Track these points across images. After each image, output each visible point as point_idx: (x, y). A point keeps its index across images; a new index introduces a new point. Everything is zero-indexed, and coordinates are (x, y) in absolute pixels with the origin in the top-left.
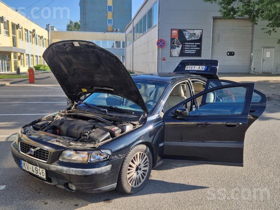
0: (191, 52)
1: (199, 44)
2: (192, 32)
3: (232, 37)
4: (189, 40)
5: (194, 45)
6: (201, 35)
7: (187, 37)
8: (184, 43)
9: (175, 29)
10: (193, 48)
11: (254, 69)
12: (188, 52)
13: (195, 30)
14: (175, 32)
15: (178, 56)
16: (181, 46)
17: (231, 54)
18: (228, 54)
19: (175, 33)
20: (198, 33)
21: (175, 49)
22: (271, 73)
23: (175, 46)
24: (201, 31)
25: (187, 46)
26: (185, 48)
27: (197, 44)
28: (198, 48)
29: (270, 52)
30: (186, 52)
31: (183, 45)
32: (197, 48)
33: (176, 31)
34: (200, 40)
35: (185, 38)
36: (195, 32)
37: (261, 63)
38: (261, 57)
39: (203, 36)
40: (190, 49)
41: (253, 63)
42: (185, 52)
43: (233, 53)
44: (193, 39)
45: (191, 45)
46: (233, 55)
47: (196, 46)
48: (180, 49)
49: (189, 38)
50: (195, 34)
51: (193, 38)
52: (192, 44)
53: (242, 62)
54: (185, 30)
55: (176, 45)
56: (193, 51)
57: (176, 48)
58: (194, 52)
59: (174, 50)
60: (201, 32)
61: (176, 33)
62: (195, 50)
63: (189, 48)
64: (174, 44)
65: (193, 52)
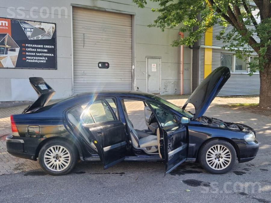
0: (38, 60)
1: (53, 47)
2: (37, 26)
4: (32, 39)
5: (44, 48)
6: (55, 33)
7: (29, 34)
8: (23, 45)
9: (5, 19)
10: (41, 54)
11: (138, 88)
12: (32, 61)
13: (42, 24)
15: (14, 67)
16: (18, 49)
17: (105, 65)
18: (100, 65)
19: (4, 25)
20: (48, 28)
21: (6, 53)
22: (159, 94)
23: (7, 48)
24: (54, 25)
25: (29, 49)
26: (27, 53)
27: (49, 47)
28: (50, 55)
29: (155, 65)
30: (30, 61)
31: (21, 47)
32: (48, 55)
33: (7, 23)
34: (53, 41)
35: (25, 35)
36: (43, 26)
37: (146, 79)
38: (145, 72)
39: (58, 34)
40: (36, 56)
41: (135, 80)
42: (27, 60)
43: (107, 65)
44: (40, 39)
45: (37, 48)
46: (108, 67)
47: (46, 51)
48: (16, 53)
49: (33, 35)
50: (43, 29)
51: (40, 37)
52: (39, 46)
53: (121, 79)
54: (24, 21)
55: (7, 46)
56: (41, 58)
57: (9, 52)
58: (45, 61)
59: (4, 55)
60: (53, 28)
61: (7, 25)
62: (45, 57)
63: (34, 54)
64: (4, 45)
65: (42, 61)
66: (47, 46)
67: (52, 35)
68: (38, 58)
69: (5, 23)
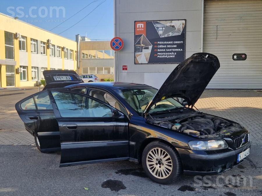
0: (168, 55)
1: (182, 42)
2: (168, 24)
3: (241, 29)
4: (163, 37)
5: (173, 44)
6: (185, 29)
7: (160, 32)
8: (155, 43)
9: (141, 22)
10: (170, 50)
12: (162, 57)
13: (173, 21)
14: (141, 25)
15: (147, 63)
16: (151, 47)
17: (241, 57)
18: (235, 57)
19: (140, 27)
20: (179, 25)
21: (141, 51)
23: (142, 47)
24: (184, 22)
25: (160, 46)
26: (158, 50)
27: (178, 42)
28: (180, 50)
30: (160, 57)
31: (154, 45)
32: (177, 50)
33: (143, 25)
34: (182, 37)
35: (157, 33)
36: (174, 23)
39: (188, 29)
40: (166, 52)
42: (158, 56)
43: (243, 56)
44: (170, 36)
45: (167, 44)
46: (245, 59)
47: (175, 46)
48: (149, 51)
49: (164, 33)
50: (173, 26)
51: (171, 34)
52: (169, 43)
54: (156, 22)
55: (142, 45)
56: (171, 54)
57: (143, 50)
58: (174, 56)
59: (140, 53)
60: (183, 24)
61: (143, 27)
62: (174, 52)
63: (165, 50)
64: (140, 44)
65: (171, 56)
66: (176, 42)
67: (182, 30)
68: (168, 54)
69: (141, 26)
